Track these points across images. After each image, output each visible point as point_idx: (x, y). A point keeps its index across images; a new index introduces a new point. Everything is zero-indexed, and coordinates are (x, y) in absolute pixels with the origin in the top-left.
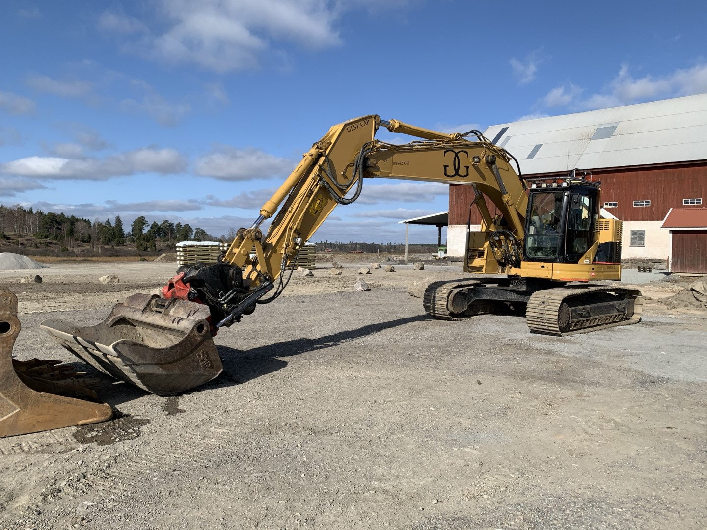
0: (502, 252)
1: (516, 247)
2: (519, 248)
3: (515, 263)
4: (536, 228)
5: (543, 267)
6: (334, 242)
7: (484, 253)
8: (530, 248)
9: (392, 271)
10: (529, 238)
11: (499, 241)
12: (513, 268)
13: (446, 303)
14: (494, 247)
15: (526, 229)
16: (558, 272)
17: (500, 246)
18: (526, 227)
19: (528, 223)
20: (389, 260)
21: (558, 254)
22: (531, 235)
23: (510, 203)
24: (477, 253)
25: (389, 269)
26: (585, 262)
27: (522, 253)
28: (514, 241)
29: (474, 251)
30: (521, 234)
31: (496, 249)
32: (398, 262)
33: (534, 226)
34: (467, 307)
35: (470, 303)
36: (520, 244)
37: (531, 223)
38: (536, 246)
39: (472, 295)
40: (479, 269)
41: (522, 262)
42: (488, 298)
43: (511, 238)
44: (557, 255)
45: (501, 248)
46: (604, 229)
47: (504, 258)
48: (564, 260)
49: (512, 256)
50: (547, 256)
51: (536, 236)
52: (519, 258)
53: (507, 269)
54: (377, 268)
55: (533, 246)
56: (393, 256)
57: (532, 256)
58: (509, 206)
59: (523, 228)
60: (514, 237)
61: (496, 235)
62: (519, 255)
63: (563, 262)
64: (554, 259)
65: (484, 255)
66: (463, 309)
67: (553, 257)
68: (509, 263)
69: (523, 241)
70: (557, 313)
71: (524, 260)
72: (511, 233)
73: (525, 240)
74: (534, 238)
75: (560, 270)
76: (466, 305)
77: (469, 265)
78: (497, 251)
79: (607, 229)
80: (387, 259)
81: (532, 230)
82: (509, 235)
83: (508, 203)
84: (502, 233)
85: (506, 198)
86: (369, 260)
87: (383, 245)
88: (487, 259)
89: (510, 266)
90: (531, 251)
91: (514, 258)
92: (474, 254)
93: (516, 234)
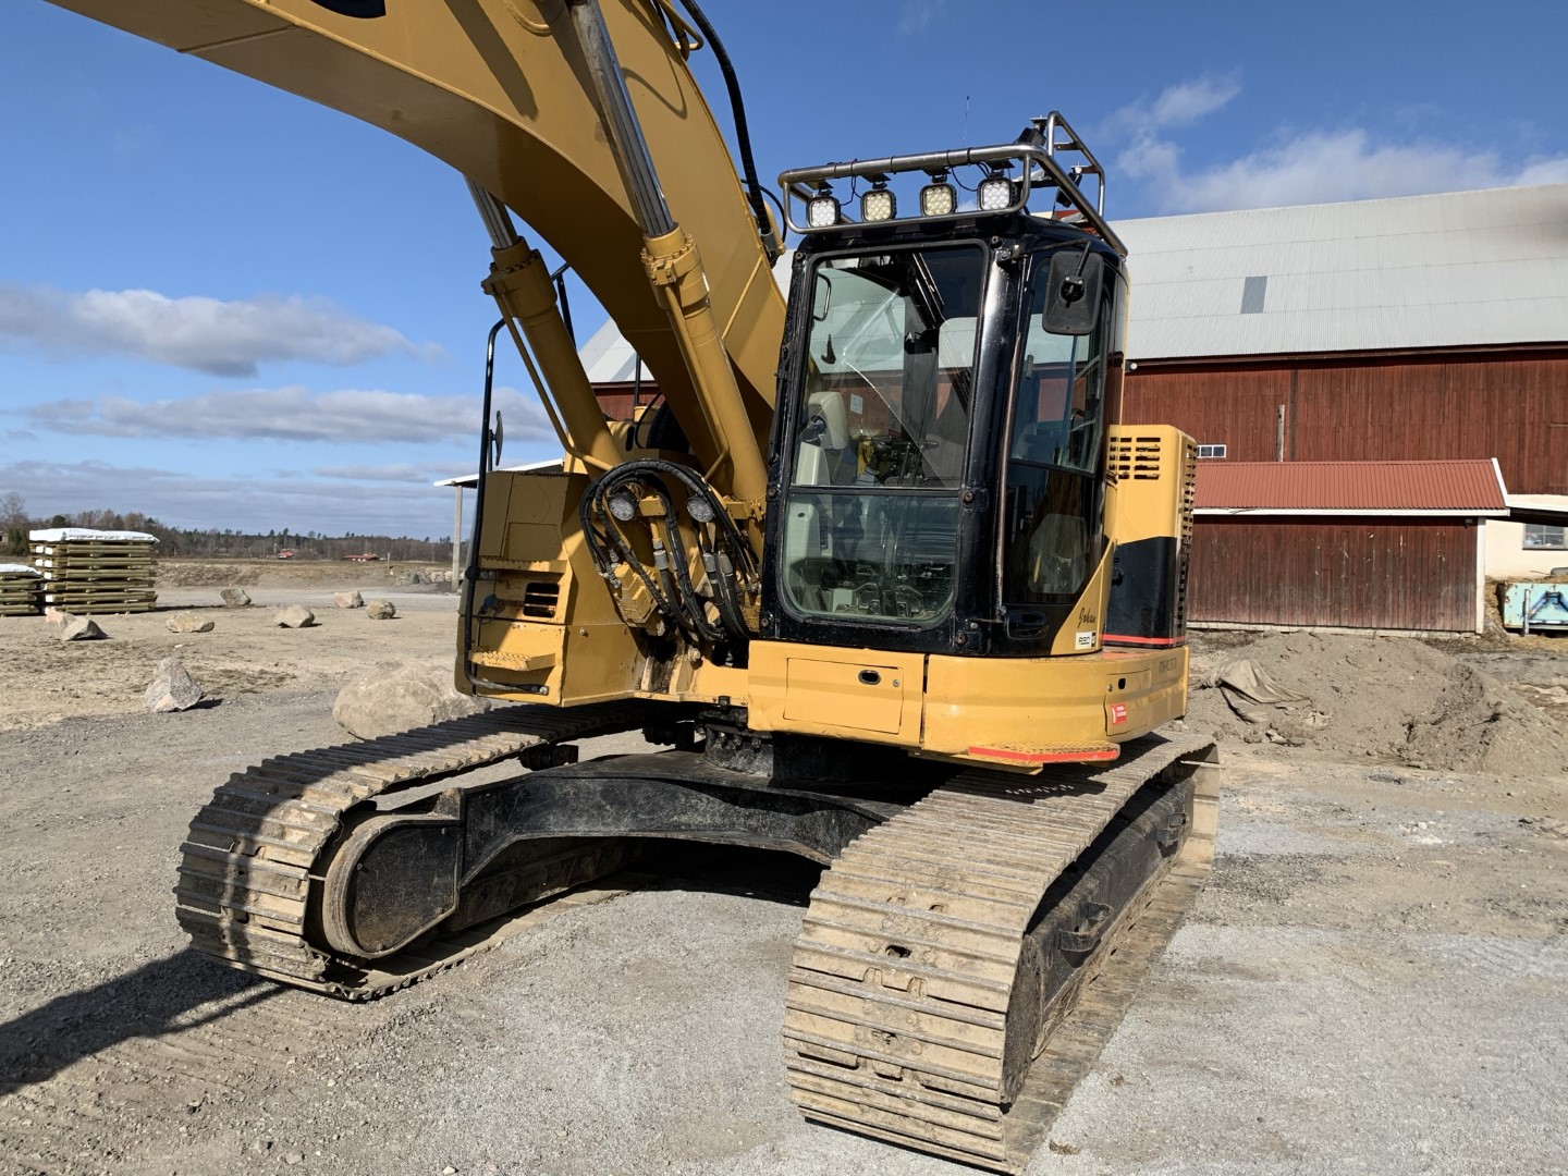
0: (650, 585)
1: (723, 558)
2: (737, 563)
3: (717, 642)
4: (830, 454)
5: (870, 677)
6: (304, 534)
7: (556, 589)
8: (798, 566)
9: (388, 614)
10: (795, 509)
11: (640, 524)
12: (707, 663)
13: (298, 910)
14: (614, 556)
15: (777, 461)
16: (954, 709)
17: (645, 554)
18: (778, 449)
19: (789, 426)
20: (417, 580)
21: (957, 606)
22: (808, 494)
23: (689, 294)
24: (518, 592)
25: (378, 611)
26: (1079, 647)
27: (753, 595)
28: (712, 528)
29: (504, 576)
30: (751, 491)
31: (621, 570)
32: (433, 586)
33: (817, 443)
34: (455, 899)
35: (475, 871)
36: (745, 543)
37: (806, 426)
38: (828, 553)
39: (490, 823)
40: (532, 678)
41: (752, 643)
42: (581, 829)
43: (699, 511)
44: (947, 609)
45: (651, 562)
46: (1132, 473)
47: (665, 618)
48: (986, 636)
49: (701, 600)
50: (891, 612)
51: (827, 500)
52: (740, 615)
53: (676, 672)
54: (352, 607)
55: (813, 555)
56: (428, 569)
57: (806, 612)
58: (686, 310)
59: (763, 452)
60: (715, 505)
61: (620, 491)
62: (737, 601)
63: (984, 654)
64: (934, 632)
65: (554, 601)
66: (428, 914)
67: (926, 617)
68: (689, 641)
69: (761, 525)
70: (996, 1042)
71: (765, 634)
72: (697, 481)
73: (773, 523)
74: (820, 512)
75: (968, 700)
76: (448, 889)
77: (477, 658)
78: (628, 576)
79: (1146, 473)
80: (412, 578)
81: (809, 466)
82: (688, 494)
83: (675, 286)
84: (652, 482)
85: (665, 255)
86: (363, 579)
87: (431, 541)
88: (576, 622)
89: (694, 653)
90: (801, 583)
91: (713, 614)
92: (502, 593)
93: (727, 488)
